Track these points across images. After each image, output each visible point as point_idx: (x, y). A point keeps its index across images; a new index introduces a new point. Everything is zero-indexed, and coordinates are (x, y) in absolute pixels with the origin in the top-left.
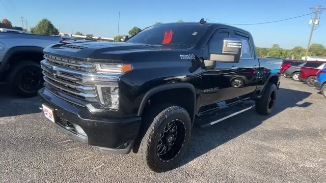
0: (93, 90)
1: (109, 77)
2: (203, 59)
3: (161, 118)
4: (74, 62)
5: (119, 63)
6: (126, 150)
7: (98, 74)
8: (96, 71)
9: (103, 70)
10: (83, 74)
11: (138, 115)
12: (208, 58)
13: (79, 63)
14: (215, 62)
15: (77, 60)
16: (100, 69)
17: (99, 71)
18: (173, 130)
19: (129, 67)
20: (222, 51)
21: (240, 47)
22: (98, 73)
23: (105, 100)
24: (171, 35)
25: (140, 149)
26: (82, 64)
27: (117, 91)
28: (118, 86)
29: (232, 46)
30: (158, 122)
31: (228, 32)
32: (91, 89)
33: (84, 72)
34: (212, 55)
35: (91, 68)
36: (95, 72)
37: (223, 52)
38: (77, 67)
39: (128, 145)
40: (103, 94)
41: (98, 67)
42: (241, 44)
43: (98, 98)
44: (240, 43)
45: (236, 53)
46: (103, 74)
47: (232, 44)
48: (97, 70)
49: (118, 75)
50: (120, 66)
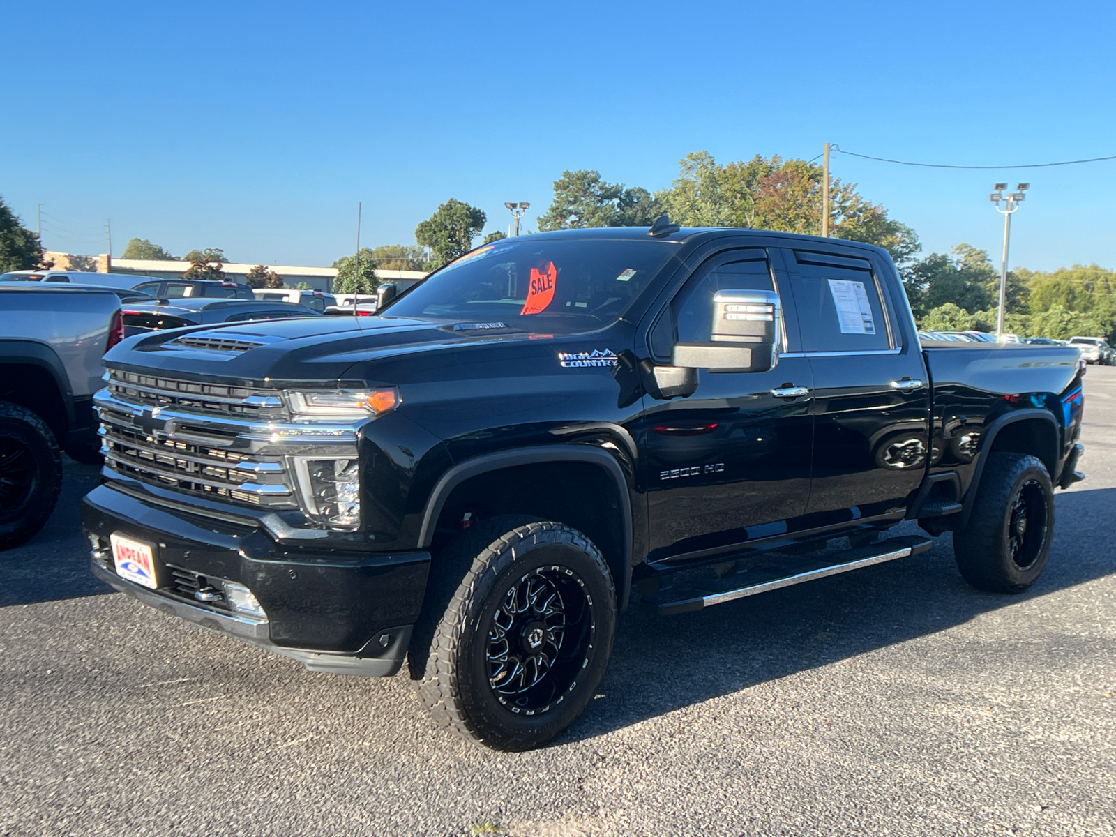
0: (284, 472)
1: (329, 430)
2: (652, 364)
3: (495, 558)
4: (224, 391)
5: (360, 386)
6: (387, 660)
7: (295, 423)
8: (292, 415)
9: (312, 410)
10: (253, 425)
11: (420, 544)
12: (668, 361)
13: (240, 392)
14: (692, 372)
15: (233, 384)
16: (303, 408)
17: (300, 414)
18: (547, 609)
19: (389, 399)
20: (710, 334)
21: (770, 318)
22: (296, 418)
23: (318, 501)
24: (553, 278)
25: (430, 662)
26: (247, 397)
27: (354, 471)
28: (355, 457)
29: (742, 317)
30: (486, 570)
31: (766, 260)
32: (277, 467)
33: (256, 418)
34: (679, 350)
35: (276, 406)
36: (287, 416)
37: (716, 338)
38: (231, 406)
39: (391, 643)
40: (314, 481)
41: (298, 400)
42: (770, 309)
43: (296, 495)
44: (768, 304)
45: (759, 340)
46: (311, 423)
47: (742, 308)
48: (296, 410)
49: (355, 424)
50: (361, 395)
